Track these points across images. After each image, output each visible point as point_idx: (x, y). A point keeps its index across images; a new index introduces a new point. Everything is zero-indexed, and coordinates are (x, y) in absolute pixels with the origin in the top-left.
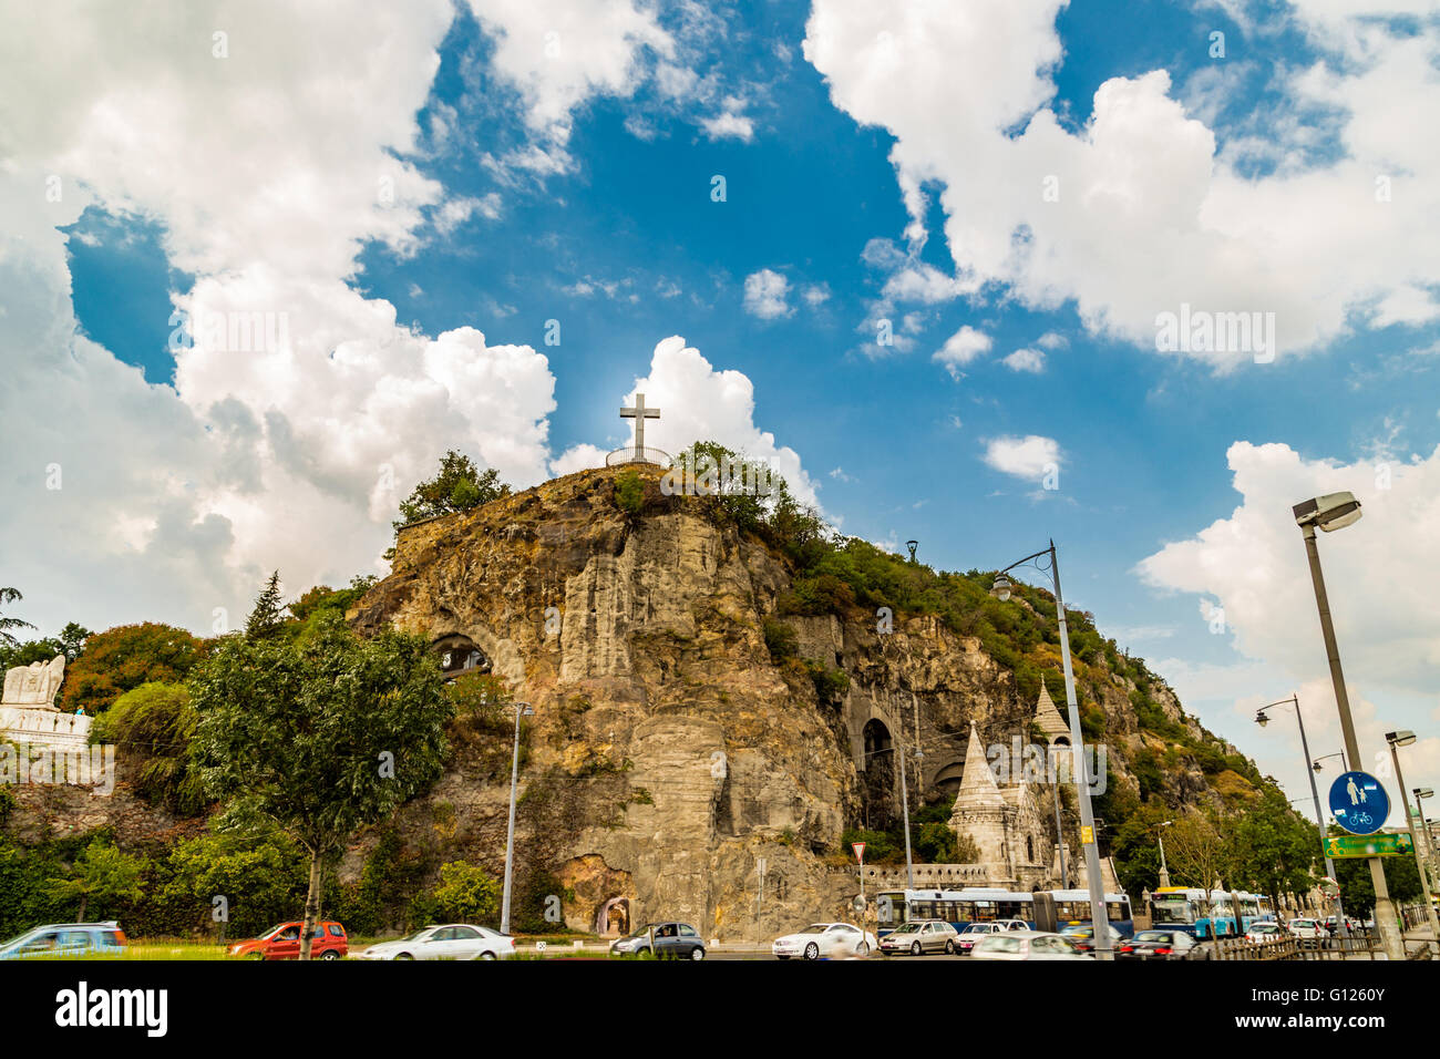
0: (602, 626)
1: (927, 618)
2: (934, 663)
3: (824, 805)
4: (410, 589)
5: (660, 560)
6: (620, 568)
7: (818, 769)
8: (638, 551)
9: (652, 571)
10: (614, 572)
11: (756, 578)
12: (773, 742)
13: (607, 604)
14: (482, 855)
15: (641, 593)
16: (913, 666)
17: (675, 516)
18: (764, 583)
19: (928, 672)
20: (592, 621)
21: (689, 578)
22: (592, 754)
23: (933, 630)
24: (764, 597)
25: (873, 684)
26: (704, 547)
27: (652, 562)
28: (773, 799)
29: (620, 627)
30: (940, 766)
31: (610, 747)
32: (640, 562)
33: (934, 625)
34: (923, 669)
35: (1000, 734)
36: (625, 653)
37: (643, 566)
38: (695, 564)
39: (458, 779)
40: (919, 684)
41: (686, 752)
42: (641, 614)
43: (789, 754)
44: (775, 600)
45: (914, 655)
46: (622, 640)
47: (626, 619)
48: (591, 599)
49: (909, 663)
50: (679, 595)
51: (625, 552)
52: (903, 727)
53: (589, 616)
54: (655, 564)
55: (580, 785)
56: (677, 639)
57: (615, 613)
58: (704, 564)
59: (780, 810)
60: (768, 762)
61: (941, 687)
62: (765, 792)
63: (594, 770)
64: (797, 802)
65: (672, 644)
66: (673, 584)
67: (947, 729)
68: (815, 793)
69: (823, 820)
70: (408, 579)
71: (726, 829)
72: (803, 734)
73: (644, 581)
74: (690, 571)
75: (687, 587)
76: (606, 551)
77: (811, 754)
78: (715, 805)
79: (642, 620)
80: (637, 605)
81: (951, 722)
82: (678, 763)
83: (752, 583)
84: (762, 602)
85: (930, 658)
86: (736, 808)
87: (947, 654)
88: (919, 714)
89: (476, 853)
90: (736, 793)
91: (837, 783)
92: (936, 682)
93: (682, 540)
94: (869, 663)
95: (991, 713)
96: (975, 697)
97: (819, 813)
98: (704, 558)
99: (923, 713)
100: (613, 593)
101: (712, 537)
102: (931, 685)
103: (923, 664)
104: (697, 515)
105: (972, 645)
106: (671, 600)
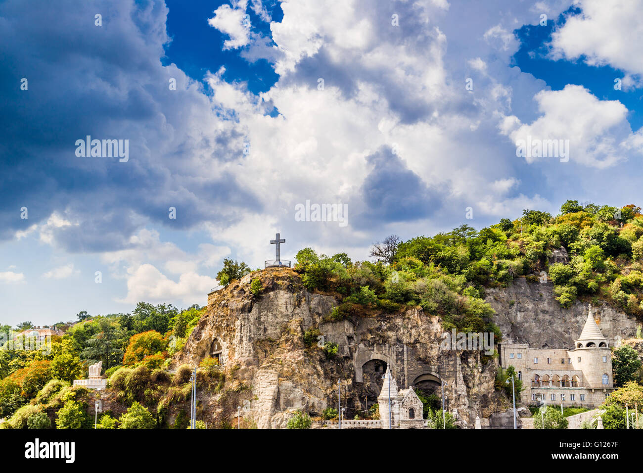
0: (244, 339)
1: (413, 310)
2: (413, 331)
3: (317, 399)
4: (206, 321)
5: (269, 310)
6: (250, 317)
7: (316, 386)
8: (259, 309)
9: (265, 315)
10: (248, 319)
11: (312, 310)
12: (296, 378)
13: (245, 331)
14: (208, 416)
15: (260, 324)
16: (404, 333)
17: (276, 291)
18: (316, 311)
19: (411, 335)
20: (241, 337)
21: (280, 315)
22: (241, 384)
23: (416, 315)
24: (316, 317)
25: (375, 345)
26: (286, 302)
27: (266, 311)
28: (294, 398)
29: (250, 339)
30: (417, 376)
31: (246, 381)
32: (260, 312)
33: (416, 313)
34: (408, 334)
35: (444, 361)
36: (251, 348)
37: (262, 314)
38: (283, 309)
39: (203, 393)
40: (408, 340)
41: (267, 383)
42: (260, 332)
43: (303, 382)
44: (321, 317)
45: (404, 328)
46: (251, 343)
47: (252, 336)
48: (241, 329)
49: (402, 332)
50: (275, 323)
51: (253, 311)
52: (397, 361)
53: (241, 335)
54: (267, 312)
55: (237, 394)
56: (271, 341)
57: (248, 334)
58: (287, 309)
59: (298, 402)
60: (294, 385)
61: (416, 341)
62: (292, 395)
63: (242, 389)
64: (303, 399)
65: (269, 343)
66: (274, 319)
67: (420, 359)
68: (315, 395)
69: (316, 405)
70: (206, 317)
71: (278, 408)
72: (309, 374)
73: (262, 320)
74: (281, 313)
75: (279, 319)
76: (245, 312)
77: (312, 381)
78: (275, 400)
79: (260, 334)
80: (259, 329)
81: (422, 356)
82: (265, 386)
83: (310, 312)
84: (315, 319)
85: (411, 328)
86: (282, 402)
87: (422, 326)
88: (407, 353)
89: (207, 416)
90: (282, 396)
91: (324, 391)
92: (414, 339)
93: (279, 300)
94: (371, 337)
95: (440, 351)
96: (432, 345)
97: (314, 402)
98: (287, 307)
99: (409, 353)
100: (248, 327)
101: (290, 297)
102: (412, 341)
103: (408, 331)
104: (285, 290)
105: (435, 319)
106: (271, 326)
